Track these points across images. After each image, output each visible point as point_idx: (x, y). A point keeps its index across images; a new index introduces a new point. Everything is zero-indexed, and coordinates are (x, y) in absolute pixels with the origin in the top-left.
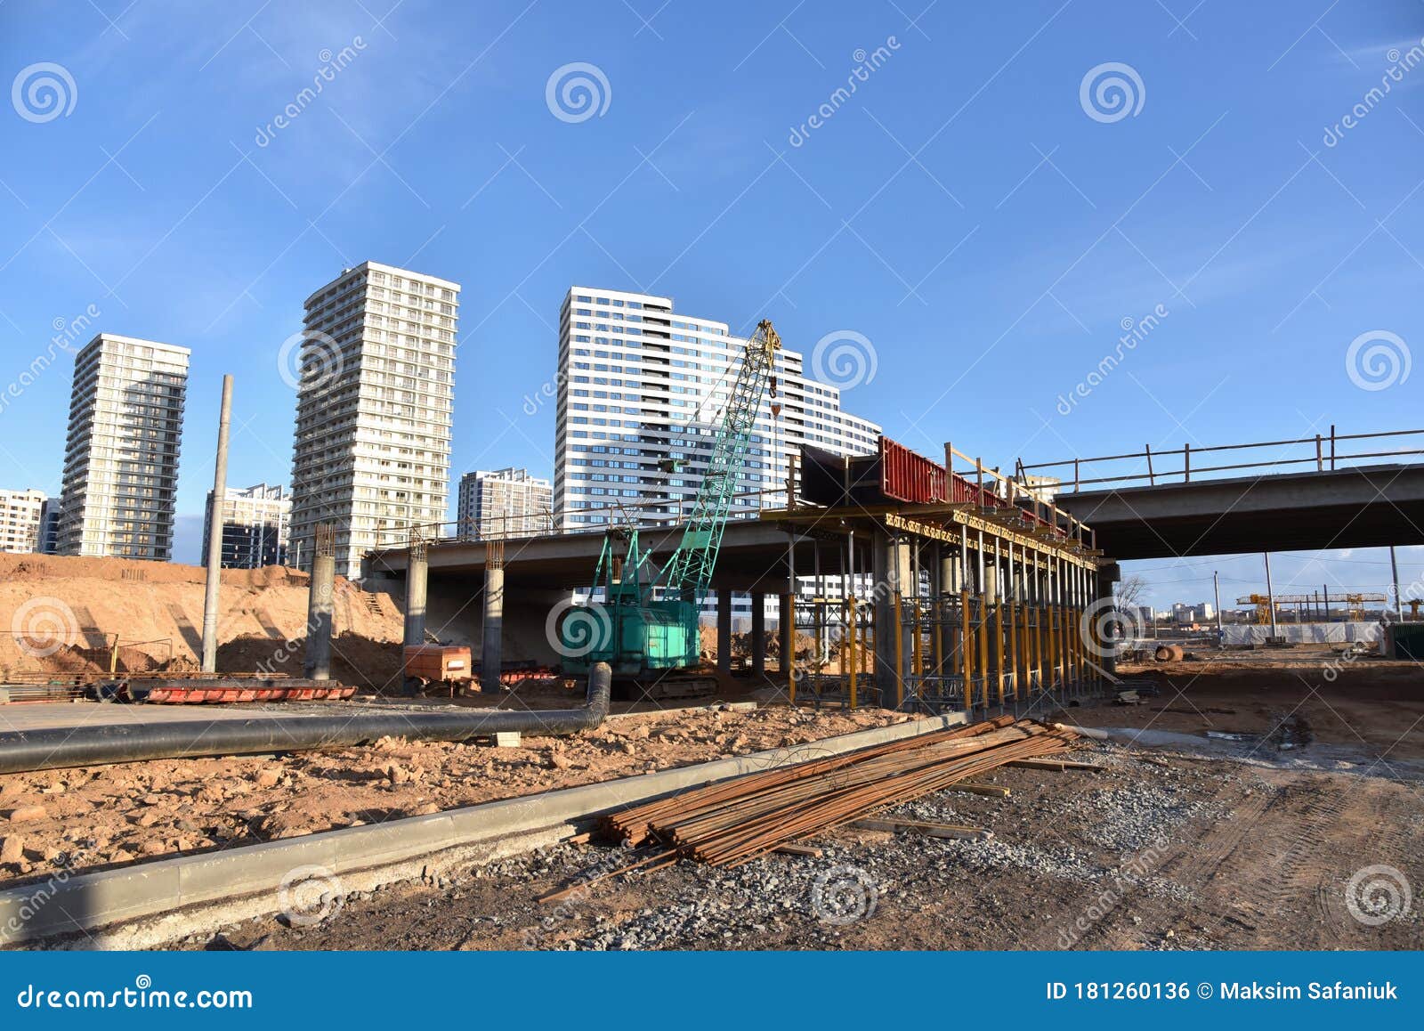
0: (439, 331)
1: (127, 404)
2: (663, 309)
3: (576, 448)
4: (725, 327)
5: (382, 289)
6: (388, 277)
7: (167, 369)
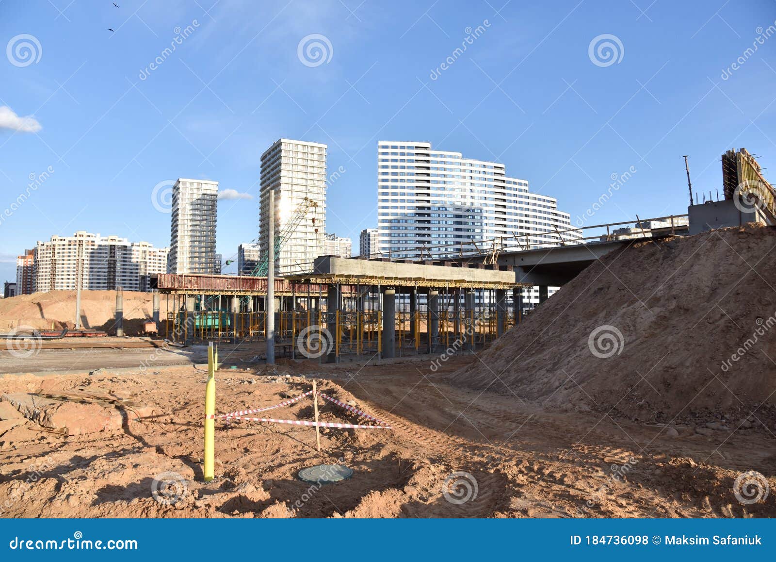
0: (318, 168)
1: (192, 209)
2: (425, 148)
3: (384, 221)
4: (460, 155)
5: (289, 151)
6: (291, 145)
7: (208, 192)
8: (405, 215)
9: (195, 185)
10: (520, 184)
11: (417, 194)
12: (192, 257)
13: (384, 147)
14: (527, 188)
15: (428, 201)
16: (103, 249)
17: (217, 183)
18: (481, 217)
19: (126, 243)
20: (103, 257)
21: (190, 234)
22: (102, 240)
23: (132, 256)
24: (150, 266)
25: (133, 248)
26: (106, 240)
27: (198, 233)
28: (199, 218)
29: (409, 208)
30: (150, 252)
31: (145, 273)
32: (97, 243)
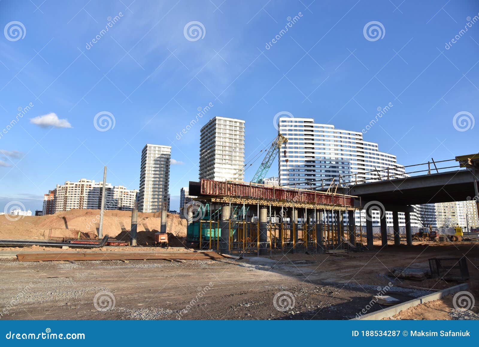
0: (239, 135)
1: (155, 164)
2: (311, 122)
3: (284, 170)
4: (333, 126)
5: (221, 125)
6: (222, 121)
7: (165, 153)
8: (299, 166)
9: (157, 149)
10: (373, 146)
11: (306, 152)
12: (154, 195)
13: (283, 121)
14: (377, 148)
15: (313, 157)
16: (96, 190)
17: (171, 147)
18: (349, 168)
19: (110, 186)
20: (96, 195)
21: (153, 179)
22: (96, 184)
23: (114, 195)
24: (124, 201)
25: (115, 190)
26: (98, 185)
27: (158, 179)
28: (158, 169)
29: (301, 161)
30: (125, 192)
31: (121, 206)
32: (92, 186)
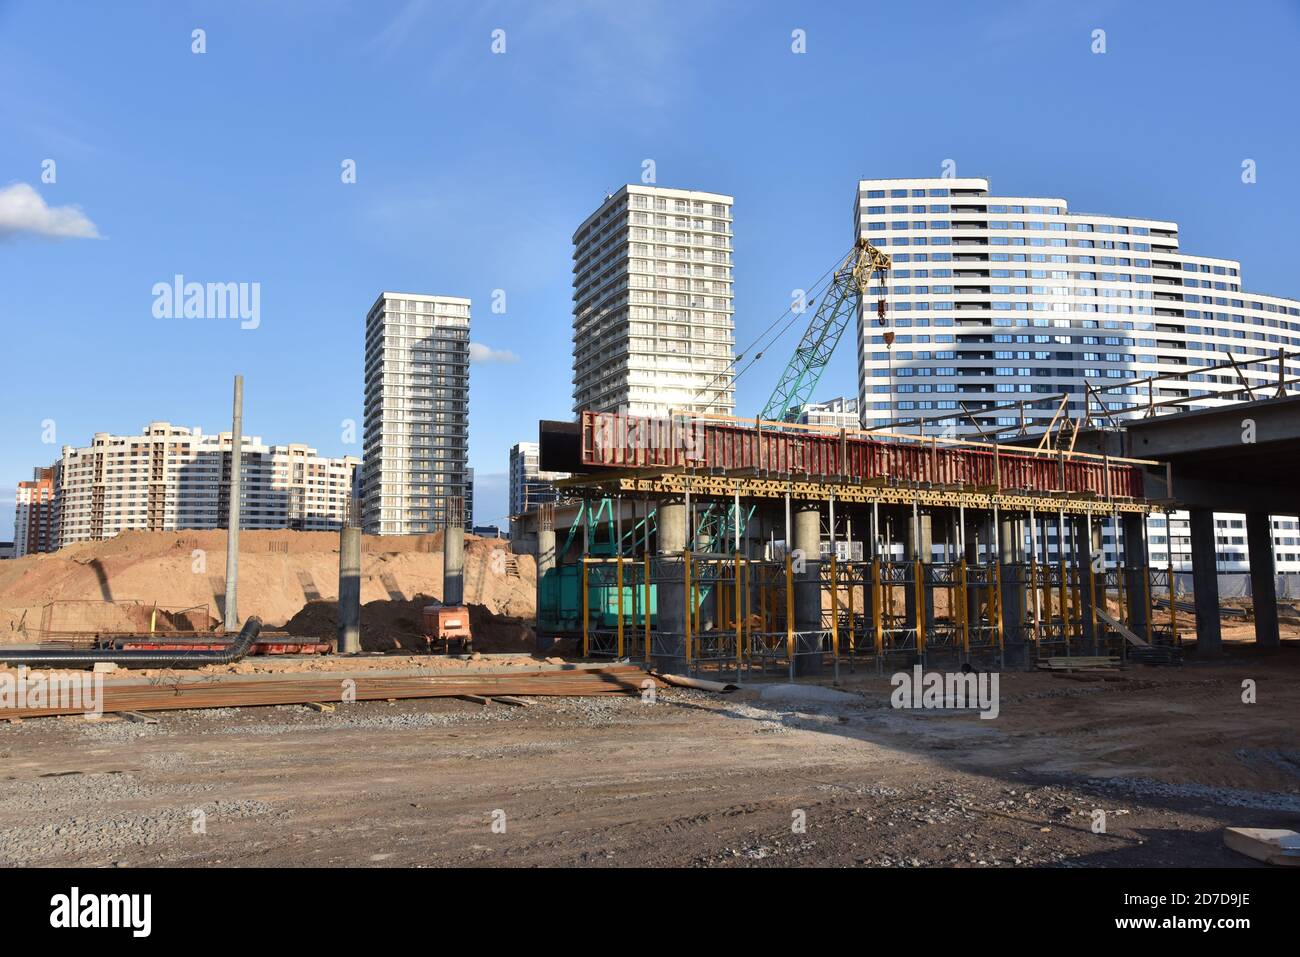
0: (713, 252)
1: (414, 363)
2: (975, 192)
3: (878, 373)
4: (1063, 204)
5: (646, 214)
6: (650, 200)
7: (449, 323)
8: (932, 356)
9: (420, 308)
10: (1220, 271)
11: (959, 305)
12: (414, 473)
13: (873, 194)
14: (1237, 280)
15: (987, 322)
16: (209, 462)
17: (468, 302)
18: (1122, 357)
19: (258, 446)
20: (208, 479)
21: (410, 418)
22: (206, 442)
23: (273, 477)
24: (310, 498)
25: (277, 458)
26: (214, 442)
27: (428, 418)
28: (428, 381)
29: (938, 339)
30: (311, 466)
31: (301, 515)
32: (194, 448)
